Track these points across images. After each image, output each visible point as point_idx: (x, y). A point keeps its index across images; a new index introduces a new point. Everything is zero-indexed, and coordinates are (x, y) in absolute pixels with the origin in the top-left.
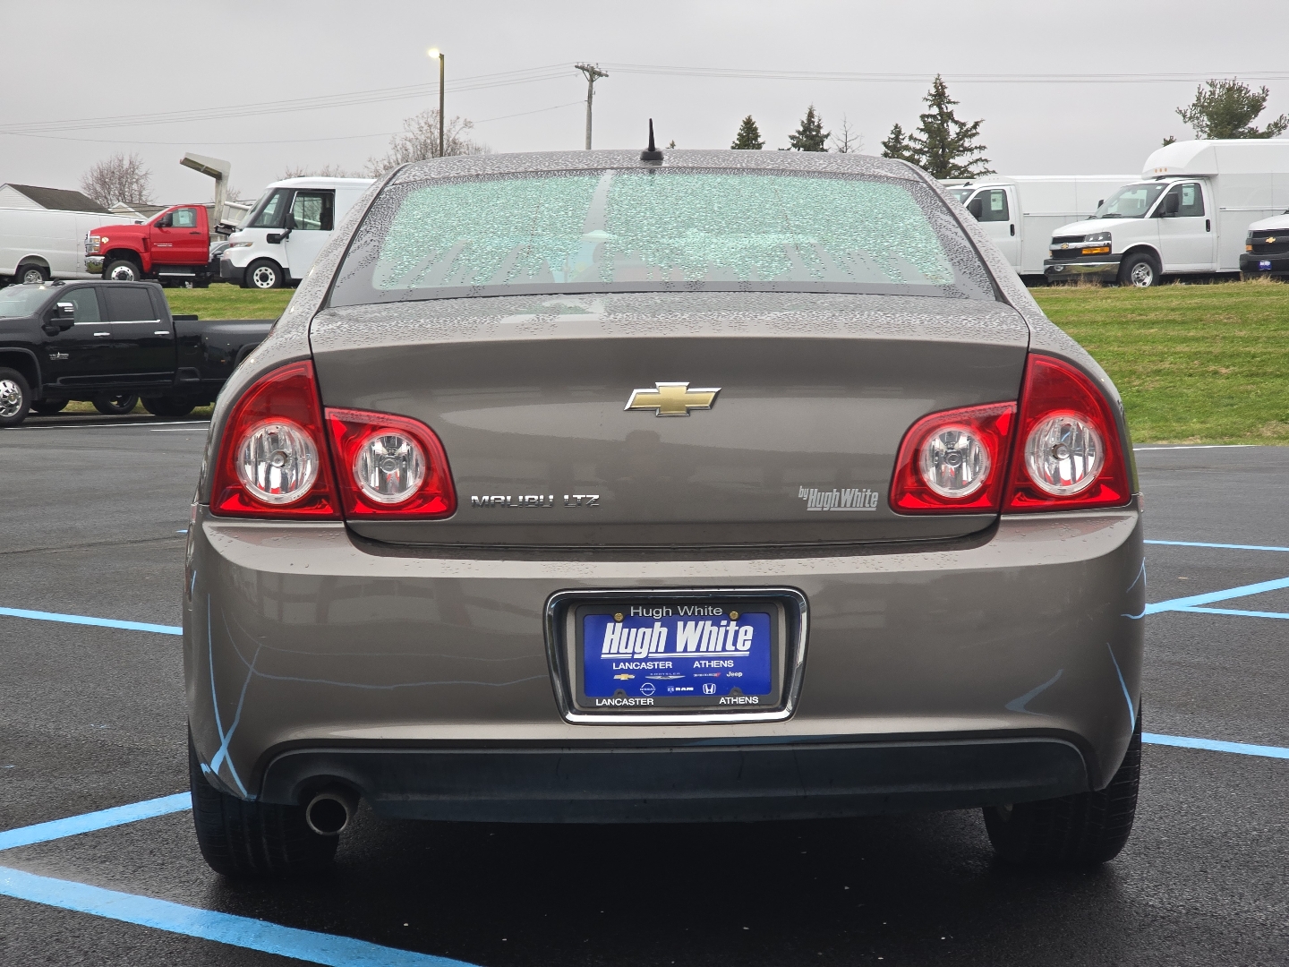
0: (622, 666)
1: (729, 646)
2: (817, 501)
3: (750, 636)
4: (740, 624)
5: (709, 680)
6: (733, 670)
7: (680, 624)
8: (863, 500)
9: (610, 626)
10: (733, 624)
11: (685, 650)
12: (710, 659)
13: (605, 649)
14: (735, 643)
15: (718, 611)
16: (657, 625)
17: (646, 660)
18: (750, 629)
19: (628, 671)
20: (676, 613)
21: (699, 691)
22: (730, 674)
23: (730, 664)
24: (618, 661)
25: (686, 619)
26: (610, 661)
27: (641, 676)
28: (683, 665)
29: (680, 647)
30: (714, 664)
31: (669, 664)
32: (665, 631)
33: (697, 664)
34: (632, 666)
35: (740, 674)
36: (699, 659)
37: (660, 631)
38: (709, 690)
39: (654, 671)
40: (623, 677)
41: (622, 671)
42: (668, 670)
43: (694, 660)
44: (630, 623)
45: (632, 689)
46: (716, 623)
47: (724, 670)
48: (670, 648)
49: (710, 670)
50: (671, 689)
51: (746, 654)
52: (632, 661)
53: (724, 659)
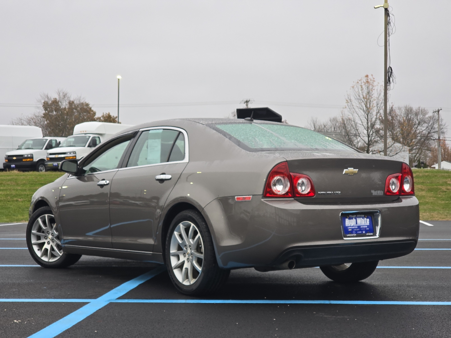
0: (350, 228)
1: (366, 223)
2: (374, 193)
3: (369, 221)
5: (364, 230)
6: (367, 228)
7: (357, 219)
8: (380, 193)
9: (346, 219)
10: (366, 218)
11: (359, 224)
12: (363, 226)
13: (346, 224)
14: (366, 222)
15: (363, 216)
16: (354, 219)
17: (353, 226)
18: (369, 219)
21: (362, 232)
22: (367, 229)
23: (366, 227)
24: (349, 227)
25: (358, 217)
26: (347, 227)
27: (353, 229)
28: (359, 227)
29: (358, 224)
30: (364, 227)
32: (355, 220)
33: (361, 227)
34: (351, 228)
35: (368, 229)
37: (354, 220)
38: (364, 232)
39: (355, 228)
40: (350, 230)
42: (357, 228)
43: (361, 226)
44: (350, 219)
45: (351, 232)
46: (363, 218)
47: (366, 228)
48: (357, 223)
49: (363, 228)
50: (358, 232)
51: (369, 225)
52: (351, 226)
53: (365, 226)
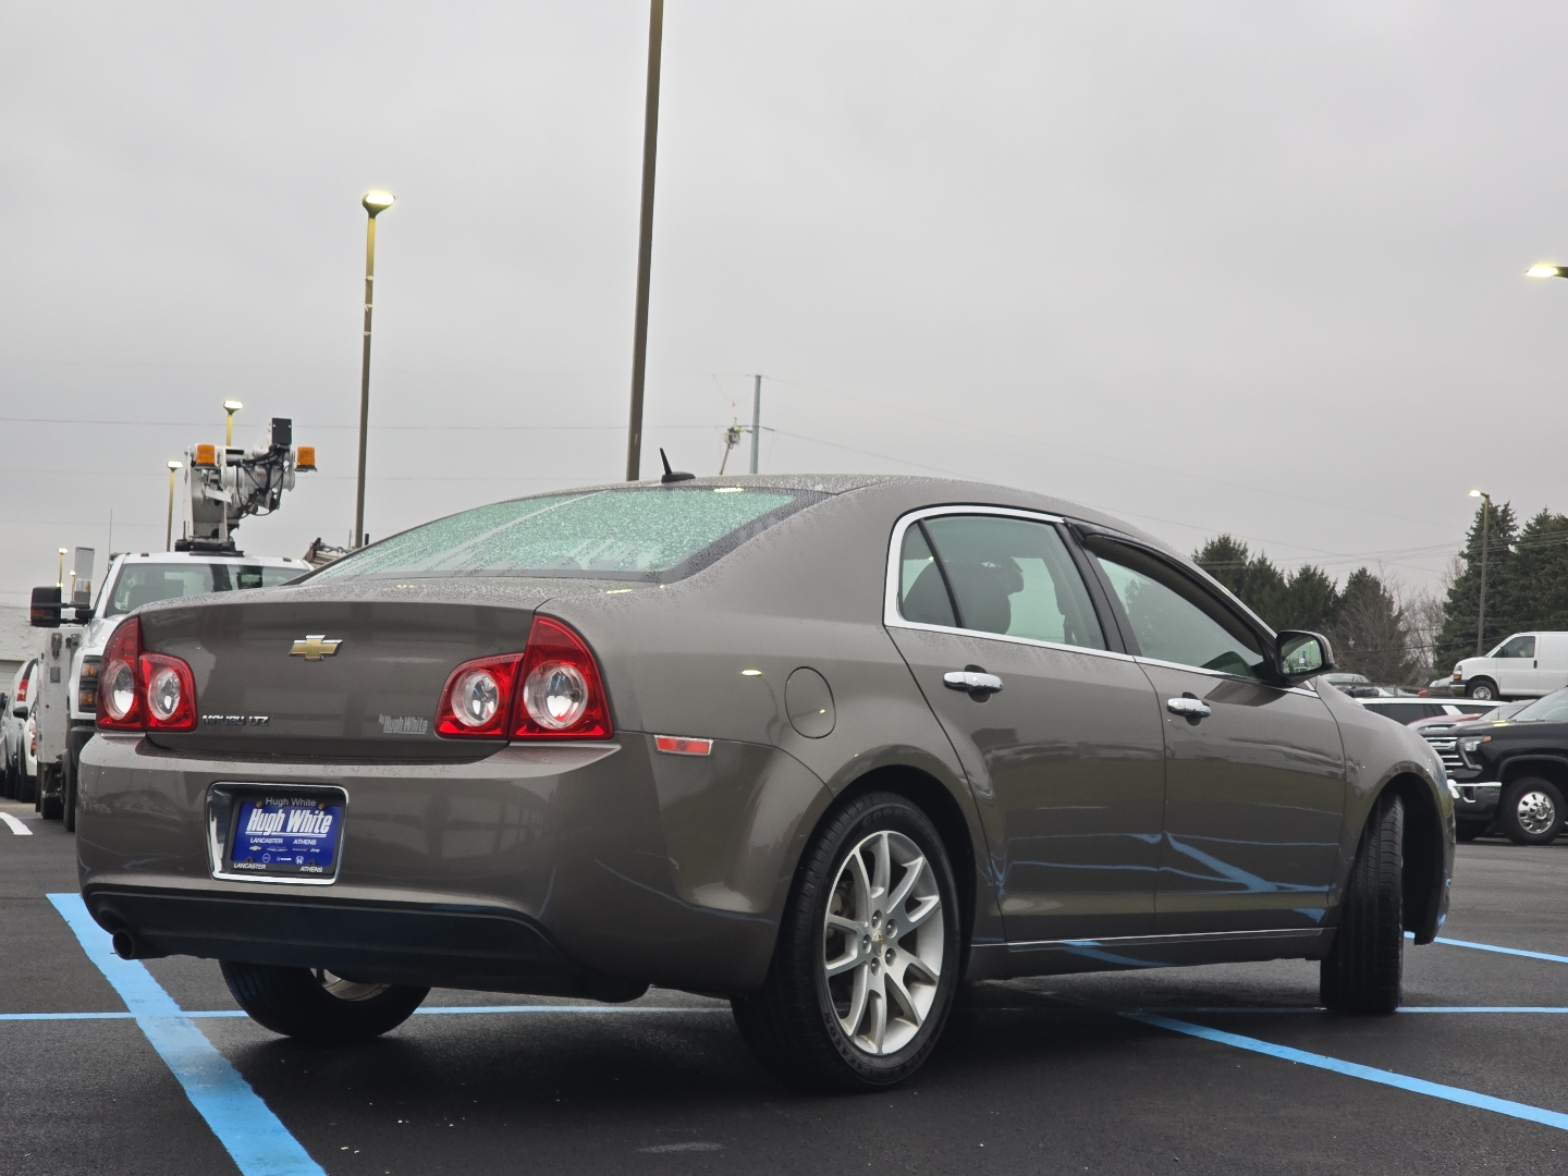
0: (256, 840)
1: (316, 830)
3: (329, 823)
4: (325, 815)
5: (299, 853)
6: (315, 847)
7: (293, 811)
8: (415, 727)
9: (255, 810)
10: (322, 813)
11: (291, 831)
12: (303, 838)
13: (249, 828)
14: (319, 828)
15: (313, 803)
16: (281, 811)
17: (270, 837)
18: (330, 817)
19: (258, 844)
20: (290, 804)
21: (294, 860)
22: (313, 850)
23: (314, 842)
24: (254, 837)
25: (297, 808)
26: (250, 836)
27: (264, 847)
28: (288, 841)
29: (289, 829)
30: (305, 842)
31: (281, 841)
32: (284, 815)
33: (296, 842)
34: (261, 841)
35: (318, 851)
36: (298, 838)
37: (281, 815)
38: (299, 861)
39: (273, 845)
40: (255, 848)
41: (255, 844)
42: (279, 845)
43: (295, 838)
44: (267, 809)
45: (257, 857)
46: (312, 813)
47: (310, 847)
48: (284, 829)
49: (302, 846)
50: (278, 859)
51: (324, 836)
52: (262, 836)
53: (311, 839)
